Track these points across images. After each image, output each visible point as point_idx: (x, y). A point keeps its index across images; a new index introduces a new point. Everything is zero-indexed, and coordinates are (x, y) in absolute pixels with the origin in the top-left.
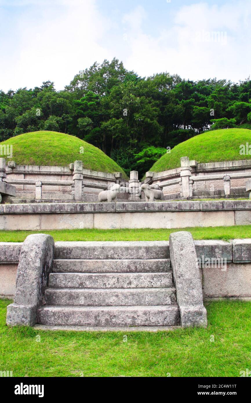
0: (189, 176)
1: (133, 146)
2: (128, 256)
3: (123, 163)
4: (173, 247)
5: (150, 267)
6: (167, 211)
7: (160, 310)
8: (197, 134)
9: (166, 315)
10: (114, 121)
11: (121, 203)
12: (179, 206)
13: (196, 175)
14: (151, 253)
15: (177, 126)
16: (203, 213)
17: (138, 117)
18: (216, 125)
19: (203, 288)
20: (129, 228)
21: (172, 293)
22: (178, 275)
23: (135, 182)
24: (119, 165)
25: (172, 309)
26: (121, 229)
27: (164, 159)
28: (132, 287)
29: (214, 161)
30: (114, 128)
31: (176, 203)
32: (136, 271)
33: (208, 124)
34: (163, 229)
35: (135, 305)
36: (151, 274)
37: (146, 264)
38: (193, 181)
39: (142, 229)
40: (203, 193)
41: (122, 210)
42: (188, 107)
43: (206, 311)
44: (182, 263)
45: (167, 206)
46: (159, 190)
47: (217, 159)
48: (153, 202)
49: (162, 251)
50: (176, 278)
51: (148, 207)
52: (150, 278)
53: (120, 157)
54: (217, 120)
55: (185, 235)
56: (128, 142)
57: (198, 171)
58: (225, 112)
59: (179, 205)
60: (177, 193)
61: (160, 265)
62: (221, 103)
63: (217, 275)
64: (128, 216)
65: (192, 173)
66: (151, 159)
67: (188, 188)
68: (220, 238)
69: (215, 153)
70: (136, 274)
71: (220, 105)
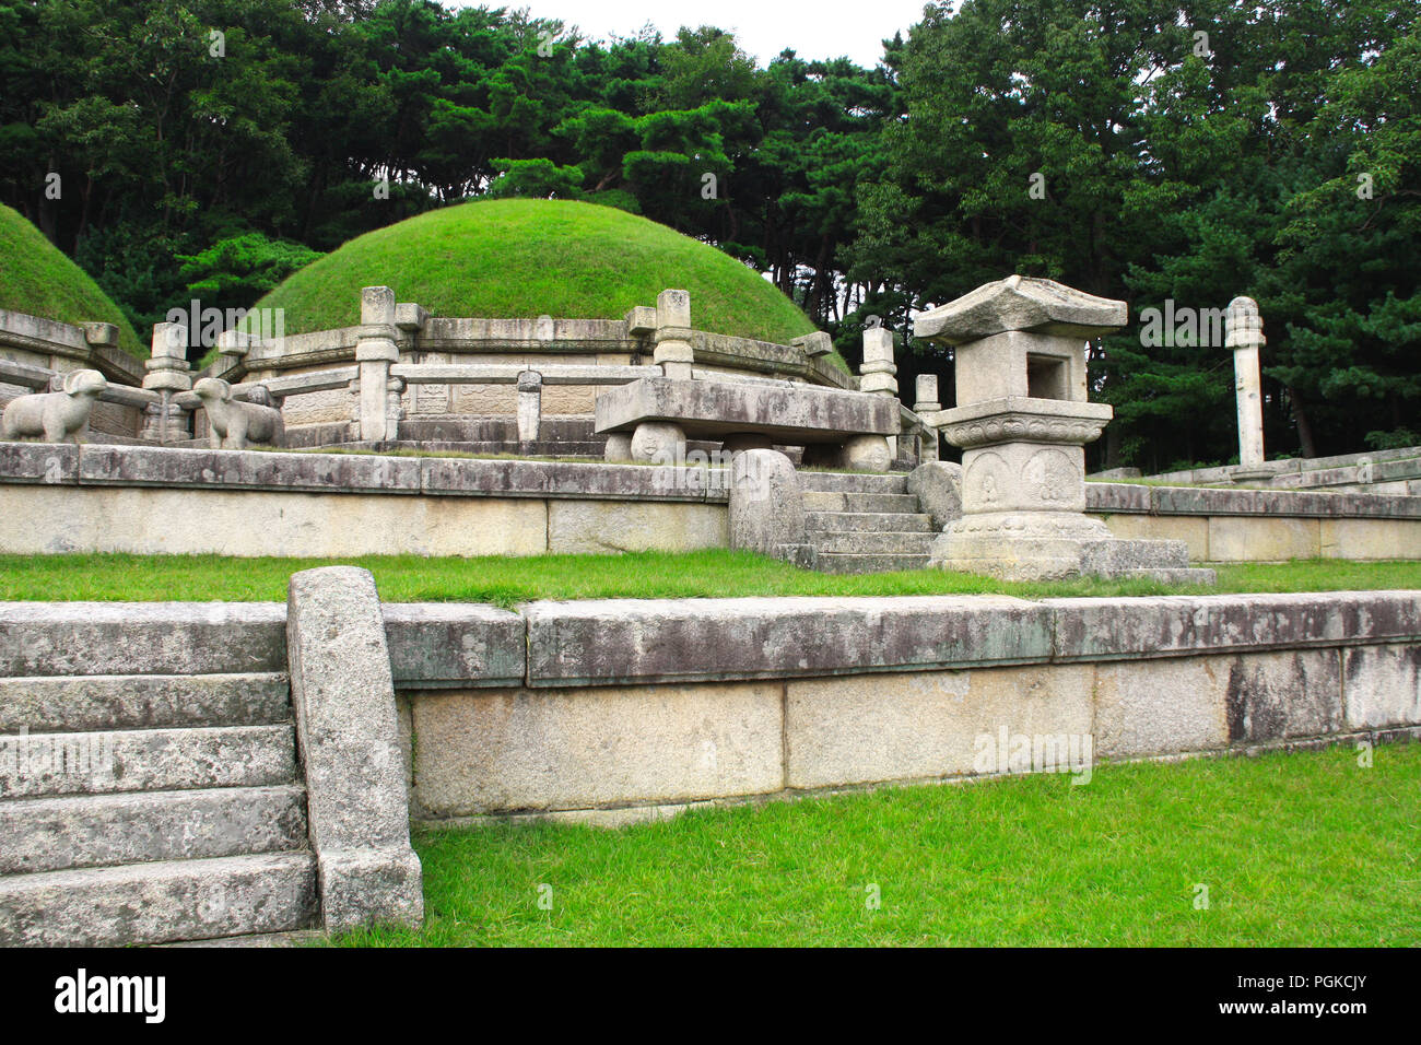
0: (391, 362)
1: (177, 222)
2: (117, 660)
3: (131, 288)
4: (299, 624)
5: (207, 703)
6: (291, 491)
7: (239, 872)
8: (436, 204)
9: (265, 891)
10: (100, 109)
11: (102, 446)
12: (341, 475)
13: (416, 361)
14: (214, 650)
15: (363, 166)
16: (431, 503)
17: (204, 108)
18: (511, 183)
19: (414, 784)
20: (134, 553)
21: (291, 802)
22: (315, 732)
23: (172, 368)
24: (108, 294)
25: (287, 866)
26: (96, 555)
27: (298, 287)
28: (125, 787)
29: (488, 315)
30: (95, 140)
31: (331, 461)
32: (146, 722)
33: (482, 174)
34: (275, 560)
35: (137, 860)
36: (207, 731)
37: (188, 693)
38: (405, 381)
39: (186, 557)
40: (438, 429)
41: (105, 476)
42: (412, 99)
43: (420, 866)
44: (331, 688)
45: (293, 468)
46: (268, 405)
47: (499, 307)
48: (236, 452)
49: (257, 643)
50: (306, 746)
51: (214, 469)
52: (205, 748)
53: (119, 265)
54: (516, 163)
55: (348, 582)
56: (159, 205)
57: (427, 345)
58: (548, 139)
59: (341, 467)
60: (339, 423)
61: (246, 696)
62: (539, 103)
63: (467, 732)
64: (129, 502)
65: (402, 351)
66: (245, 281)
67: (383, 407)
68: (483, 598)
69: (495, 285)
70: (143, 735)
71: (534, 109)
